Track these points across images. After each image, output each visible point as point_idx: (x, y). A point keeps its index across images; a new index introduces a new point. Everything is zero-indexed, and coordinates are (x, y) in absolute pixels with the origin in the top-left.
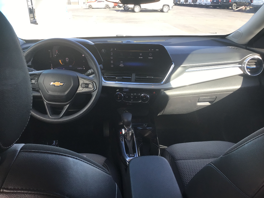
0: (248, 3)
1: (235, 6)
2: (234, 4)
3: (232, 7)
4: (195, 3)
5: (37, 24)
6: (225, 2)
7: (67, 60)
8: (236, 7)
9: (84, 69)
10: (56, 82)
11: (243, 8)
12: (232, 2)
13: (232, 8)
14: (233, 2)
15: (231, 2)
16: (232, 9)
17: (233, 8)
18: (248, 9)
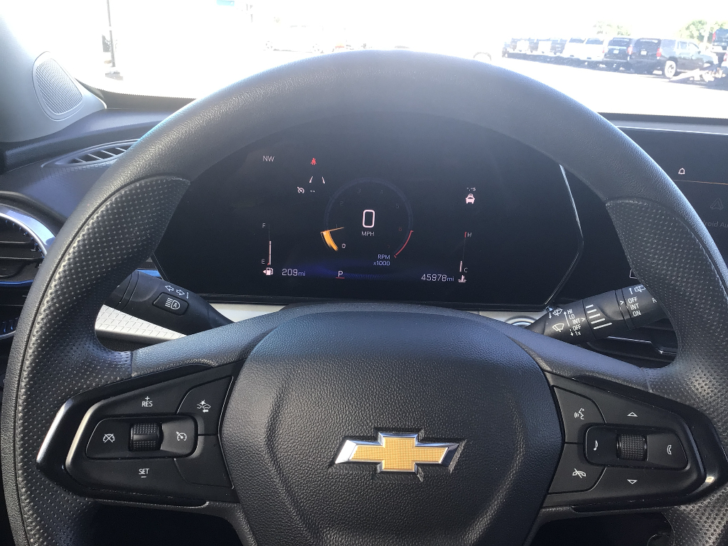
0: (708, 62)
1: (673, 68)
2: (669, 63)
3: (663, 70)
4: (558, 54)
5: (121, 78)
6: (643, 56)
7: (369, 220)
8: (674, 71)
9: (463, 280)
10: (383, 439)
11: (695, 74)
12: (664, 57)
13: (663, 74)
14: (668, 56)
15: (661, 56)
16: (663, 76)
17: (667, 74)
18: (709, 77)
